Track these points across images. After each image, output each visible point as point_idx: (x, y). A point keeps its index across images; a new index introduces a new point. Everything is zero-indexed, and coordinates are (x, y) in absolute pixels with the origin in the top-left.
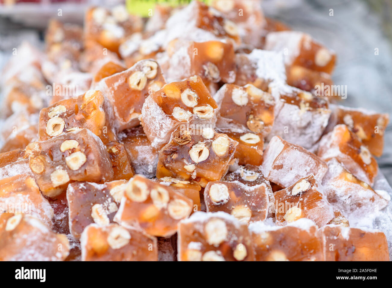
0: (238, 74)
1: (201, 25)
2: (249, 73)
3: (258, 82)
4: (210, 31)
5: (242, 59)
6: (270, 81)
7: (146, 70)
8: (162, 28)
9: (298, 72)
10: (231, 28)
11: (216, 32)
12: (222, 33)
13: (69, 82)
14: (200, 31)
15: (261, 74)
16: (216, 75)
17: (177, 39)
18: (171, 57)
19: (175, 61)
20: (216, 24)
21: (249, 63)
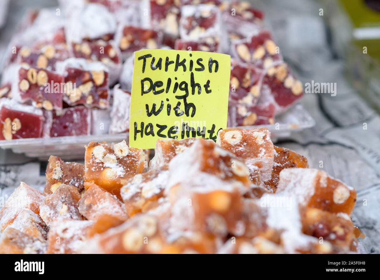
0: (248, 224)
1: (206, 169)
2: (259, 222)
3: (269, 233)
4: (215, 174)
5: (251, 206)
6: (283, 231)
7: (143, 227)
8: (165, 168)
9: (314, 214)
10: (239, 168)
11: (223, 175)
12: (230, 174)
13: (65, 230)
14: (204, 175)
15: (273, 223)
16: (221, 228)
17: (178, 184)
18: (173, 205)
19: (177, 210)
20: (222, 166)
21: (258, 210)
